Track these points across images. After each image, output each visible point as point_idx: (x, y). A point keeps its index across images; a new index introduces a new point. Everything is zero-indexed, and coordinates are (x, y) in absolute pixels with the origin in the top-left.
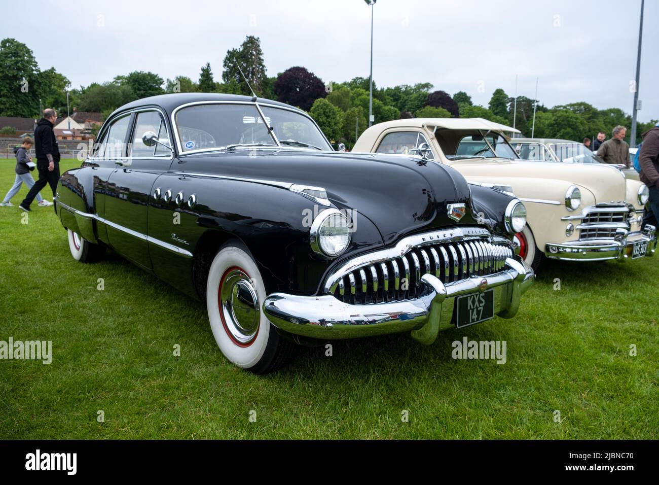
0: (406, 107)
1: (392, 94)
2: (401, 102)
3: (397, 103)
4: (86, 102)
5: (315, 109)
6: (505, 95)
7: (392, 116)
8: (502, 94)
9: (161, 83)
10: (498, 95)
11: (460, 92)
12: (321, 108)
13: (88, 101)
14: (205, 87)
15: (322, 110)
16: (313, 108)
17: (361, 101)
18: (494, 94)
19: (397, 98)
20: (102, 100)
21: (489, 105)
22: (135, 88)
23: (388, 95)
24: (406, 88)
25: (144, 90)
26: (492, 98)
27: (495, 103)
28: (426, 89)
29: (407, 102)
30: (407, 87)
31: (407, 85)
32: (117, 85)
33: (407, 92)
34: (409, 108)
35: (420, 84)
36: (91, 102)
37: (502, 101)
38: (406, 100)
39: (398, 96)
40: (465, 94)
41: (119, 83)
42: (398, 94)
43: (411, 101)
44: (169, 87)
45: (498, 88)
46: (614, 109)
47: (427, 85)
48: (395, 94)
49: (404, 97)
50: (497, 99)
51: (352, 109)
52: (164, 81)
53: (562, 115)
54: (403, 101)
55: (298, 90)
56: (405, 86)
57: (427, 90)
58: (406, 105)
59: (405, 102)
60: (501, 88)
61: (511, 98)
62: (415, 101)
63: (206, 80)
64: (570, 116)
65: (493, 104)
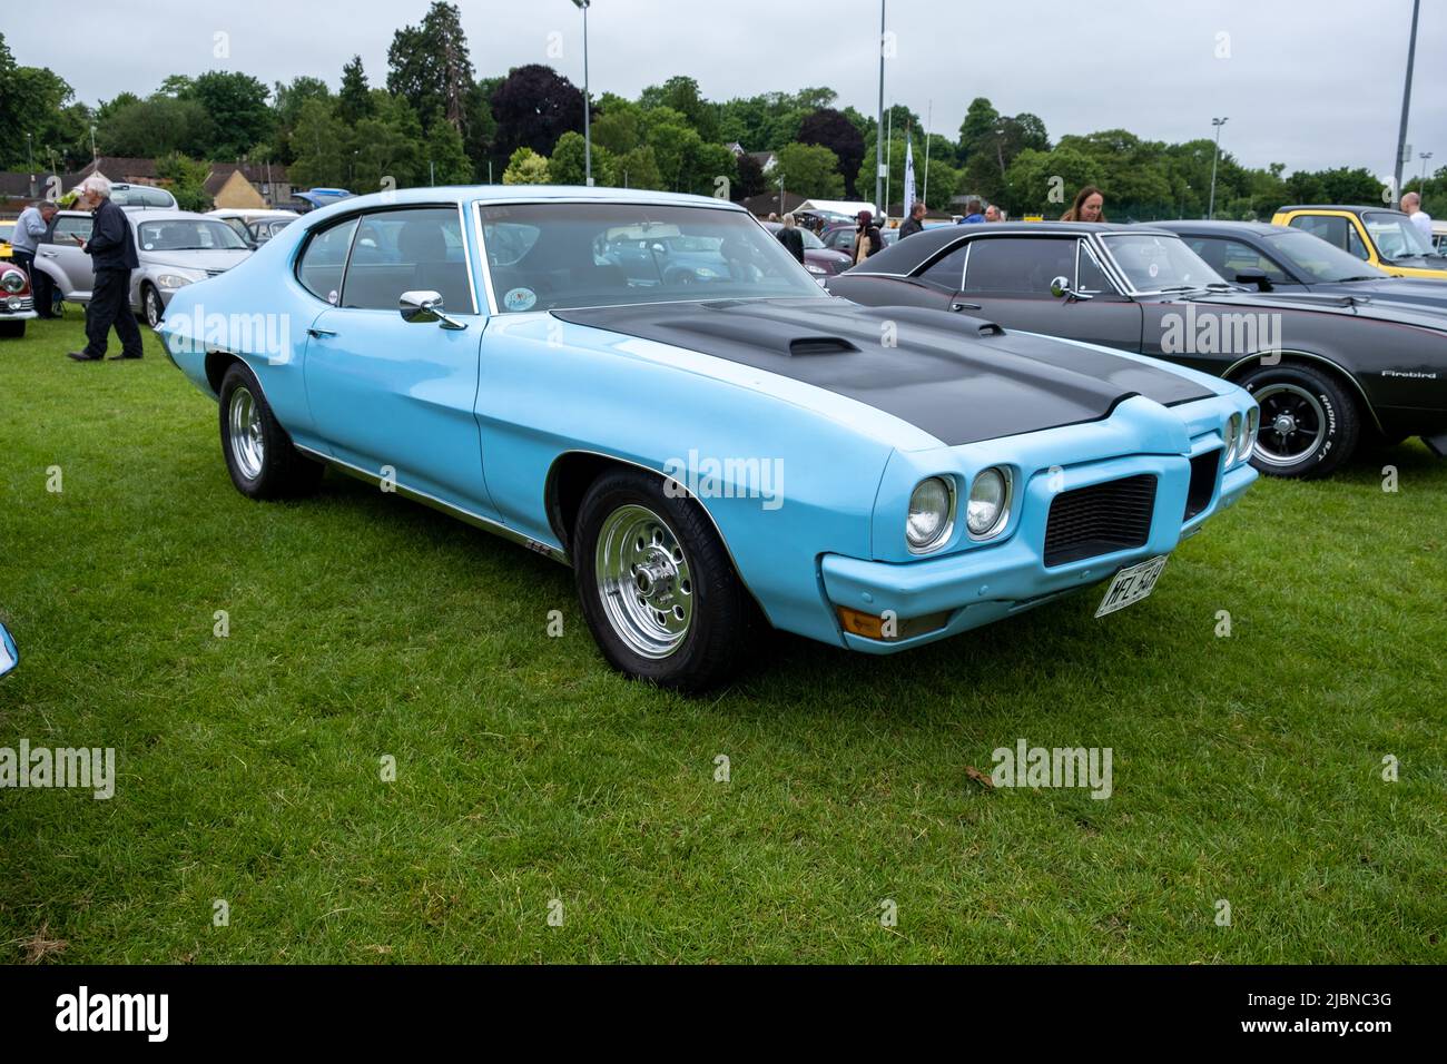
0: (772, 140)
1: (745, 114)
2: (762, 130)
3: (755, 132)
4: (113, 134)
5: (560, 152)
6: (993, 111)
7: (719, 162)
8: (985, 110)
9: (265, 95)
10: (978, 112)
11: (896, 106)
12: (572, 151)
13: (117, 132)
14: (353, 108)
15: (572, 155)
16: (556, 150)
17: (657, 133)
18: (970, 110)
19: (755, 120)
20: (147, 132)
21: (960, 134)
22: (211, 107)
23: (738, 115)
24: (781, 99)
25: (229, 111)
26: (967, 118)
27: (971, 129)
28: (822, 100)
29: (773, 129)
30: (782, 96)
31: (782, 94)
32: (170, 95)
33: (780, 109)
34: (777, 142)
35: (811, 90)
36: (124, 135)
37: (985, 125)
38: (771, 127)
39: (757, 116)
40: (905, 110)
41: (174, 90)
42: (758, 112)
43: (781, 128)
44: (280, 100)
45: (978, 96)
46: (1203, 141)
47: (824, 93)
48: (751, 114)
49: (767, 120)
50: (976, 120)
51: (633, 153)
52: (269, 92)
53: (1057, 159)
54: (766, 129)
55: (538, 111)
56: (777, 94)
57: (824, 103)
58: (771, 136)
59: (769, 130)
60: (984, 96)
61: (1005, 118)
62: (786, 128)
63: (353, 91)
64: (1072, 160)
65: (966, 130)
